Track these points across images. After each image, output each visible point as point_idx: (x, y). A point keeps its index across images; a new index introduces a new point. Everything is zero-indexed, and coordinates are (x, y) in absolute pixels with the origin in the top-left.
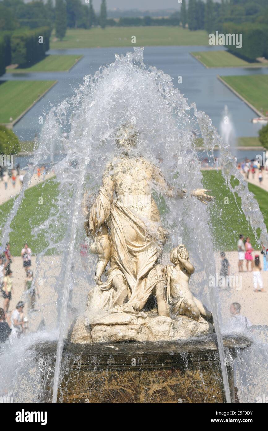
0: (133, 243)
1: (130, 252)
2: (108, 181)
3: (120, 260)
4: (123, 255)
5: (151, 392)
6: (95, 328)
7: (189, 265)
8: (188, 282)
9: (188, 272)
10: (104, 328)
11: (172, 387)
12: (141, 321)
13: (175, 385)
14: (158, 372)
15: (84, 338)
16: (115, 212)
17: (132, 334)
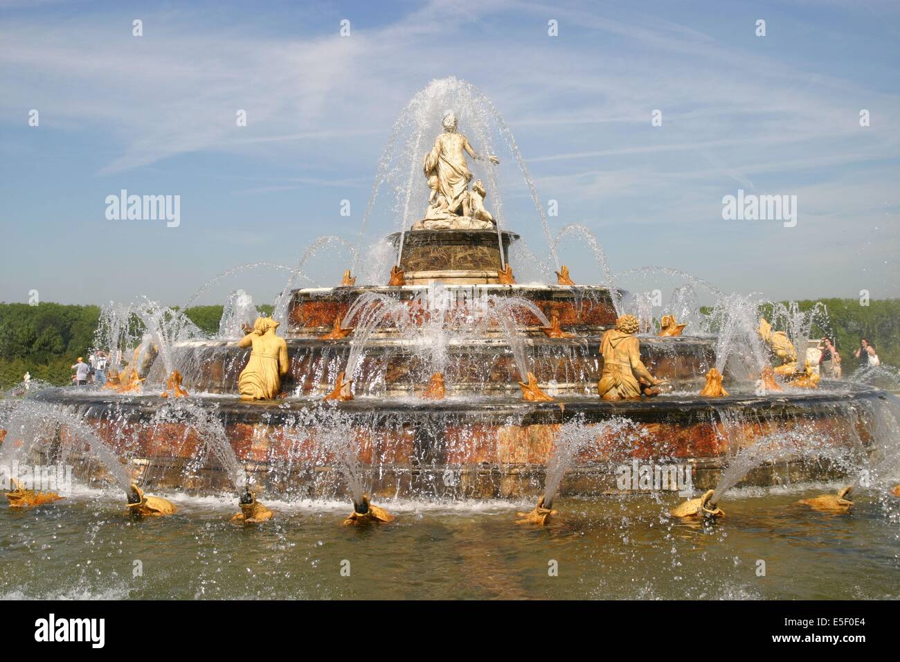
0: (451, 179)
1: (449, 184)
2: (437, 145)
3: (444, 190)
4: (445, 186)
5: (457, 258)
6: (425, 222)
7: (483, 190)
8: (483, 201)
9: (483, 195)
10: (431, 222)
11: (470, 255)
12: (453, 218)
13: (472, 254)
14: (462, 246)
15: (419, 227)
16: (440, 161)
17: (447, 224)
